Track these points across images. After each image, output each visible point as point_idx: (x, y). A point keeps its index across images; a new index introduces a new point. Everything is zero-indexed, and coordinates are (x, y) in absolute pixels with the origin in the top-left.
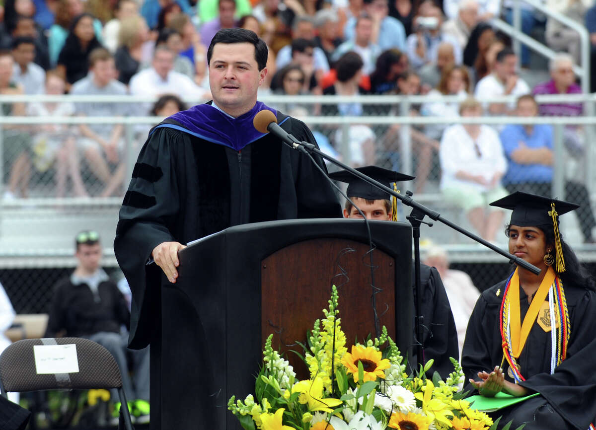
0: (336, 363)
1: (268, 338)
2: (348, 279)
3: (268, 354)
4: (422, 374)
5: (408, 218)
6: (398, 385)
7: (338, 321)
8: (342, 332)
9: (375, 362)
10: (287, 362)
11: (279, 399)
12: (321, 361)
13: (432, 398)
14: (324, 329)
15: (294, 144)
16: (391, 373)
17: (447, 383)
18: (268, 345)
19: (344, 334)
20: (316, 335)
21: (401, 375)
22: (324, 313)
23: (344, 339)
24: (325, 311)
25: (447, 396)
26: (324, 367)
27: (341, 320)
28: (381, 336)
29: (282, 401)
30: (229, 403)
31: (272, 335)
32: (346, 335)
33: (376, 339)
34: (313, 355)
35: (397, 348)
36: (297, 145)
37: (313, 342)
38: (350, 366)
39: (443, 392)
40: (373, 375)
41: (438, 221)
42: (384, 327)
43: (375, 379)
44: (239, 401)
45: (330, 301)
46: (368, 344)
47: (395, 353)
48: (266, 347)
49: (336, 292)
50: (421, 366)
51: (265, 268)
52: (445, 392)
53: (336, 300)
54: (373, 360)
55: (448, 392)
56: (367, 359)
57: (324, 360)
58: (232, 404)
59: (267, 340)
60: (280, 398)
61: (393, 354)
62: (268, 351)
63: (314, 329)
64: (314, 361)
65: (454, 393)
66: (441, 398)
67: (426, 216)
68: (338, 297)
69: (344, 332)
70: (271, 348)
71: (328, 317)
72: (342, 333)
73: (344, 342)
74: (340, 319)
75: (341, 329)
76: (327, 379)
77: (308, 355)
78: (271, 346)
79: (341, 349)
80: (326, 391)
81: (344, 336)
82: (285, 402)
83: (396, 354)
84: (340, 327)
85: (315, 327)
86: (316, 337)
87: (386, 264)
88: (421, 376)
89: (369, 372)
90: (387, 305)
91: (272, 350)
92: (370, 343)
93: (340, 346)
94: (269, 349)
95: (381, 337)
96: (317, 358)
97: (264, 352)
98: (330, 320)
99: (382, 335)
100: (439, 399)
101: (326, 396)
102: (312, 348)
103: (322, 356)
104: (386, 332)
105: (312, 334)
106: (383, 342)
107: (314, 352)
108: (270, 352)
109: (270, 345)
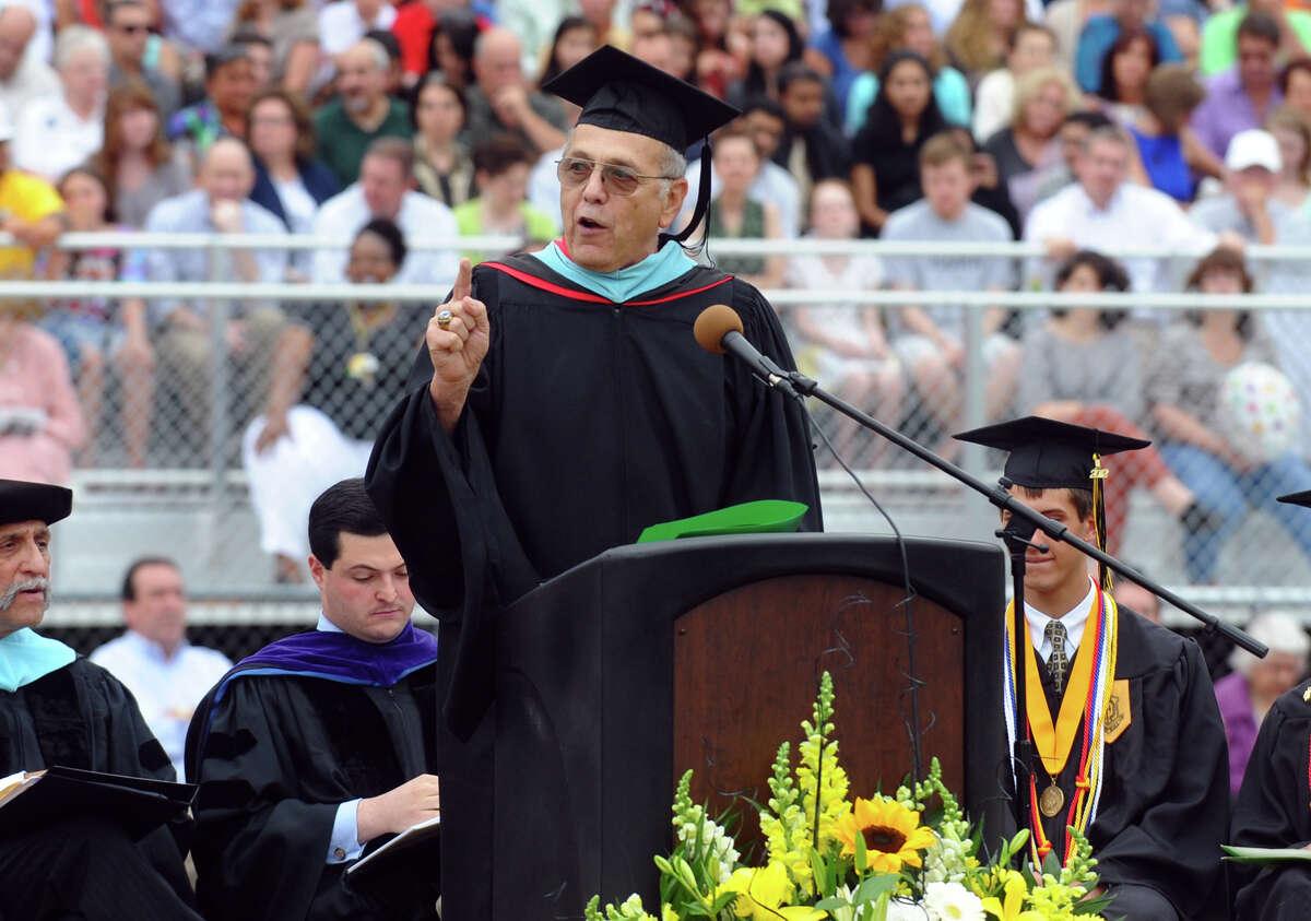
0: (822, 834)
1: (684, 778)
2: (852, 659)
3: (682, 811)
4: (1005, 859)
5: (998, 535)
6: (955, 881)
7: (834, 746)
8: (840, 769)
9: (904, 833)
10: (722, 829)
11: (692, 905)
12: (793, 829)
13: (1022, 910)
14: (802, 762)
15: (772, 377)
16: (939, 856)
17: (1062, 881)
18: (682, 791)
19: (844, 773)
20: (780, 774)
21: (963, 861)
22: (803, 729)
23: (846, 783)
24: (805, 724)
25: (1061, 906)
26: (798, 843)
27: (838, 745)
28: (927, 778)
29: (698, 908)
30: (587, 910)
31: (691, 771)
32: (849, 776)
33: (918, 785)
34: (776, 816)
35: (956, 804)
36: (776, 380)
37: (774, 790)
38: (848, 839)
39: (1050, 898)
40: (895, 859)
41: (1062, 542)
42: (935, 759)
43: (900, 868)
44: (610, 907)
45: (815, 705)
46: (899, 796)
47: (951, 814)
48: (677, 796)
49: (831, 686)
50: (1005, 842)
51: (681, 634)
52: (1055, 898)
53: (828, 704)
54: (900, 828)
55: (1061, 898)
56: (889, 826)
57: (799, 828)
58: (592, 912)
59: (681, 782)
60: (695, 903)
61: (946, 817)
62: (681, 804)
63: (776, 762)
64: (775, 828)
65: (1074, 899)
66: (1047, 910)
67: (1038, 530)
68: (833, 696)
69: (844, 770)
70: (688, 799)
71: (810, 738)
72: (840, 772)
73: (844, 791)
74: (836, 742)
75: (838, 764)
76: (802, 867)
77: (764, 816)
78: (690, 795)
79: (835, 805)
80: (801, 892)
81: (845, 779)
82: (703, 912)
83: (953, 817)
84: (835, 759)
85: (778, 758)
86: (781, 779)
87: (944, 631)
88: (1002, 863)
89: (887, 852)
90: (933, 715)
91: (691, 802)
92: (902, 793)
93: (835, 798)
94: (683, 799)
95: (927, 782)
96: (784, 822)
97: (674, 807)
98: (814, 743)
99: (930, 776)
100: (1044, 912)
101: (801, 901)
102: (772, 802)
103: (794, 819)
104: (939, 771)
105: (772, 774)
106: (931, 791)
107: (776, 810)
108: (686, 807)
109: (686, 793)
